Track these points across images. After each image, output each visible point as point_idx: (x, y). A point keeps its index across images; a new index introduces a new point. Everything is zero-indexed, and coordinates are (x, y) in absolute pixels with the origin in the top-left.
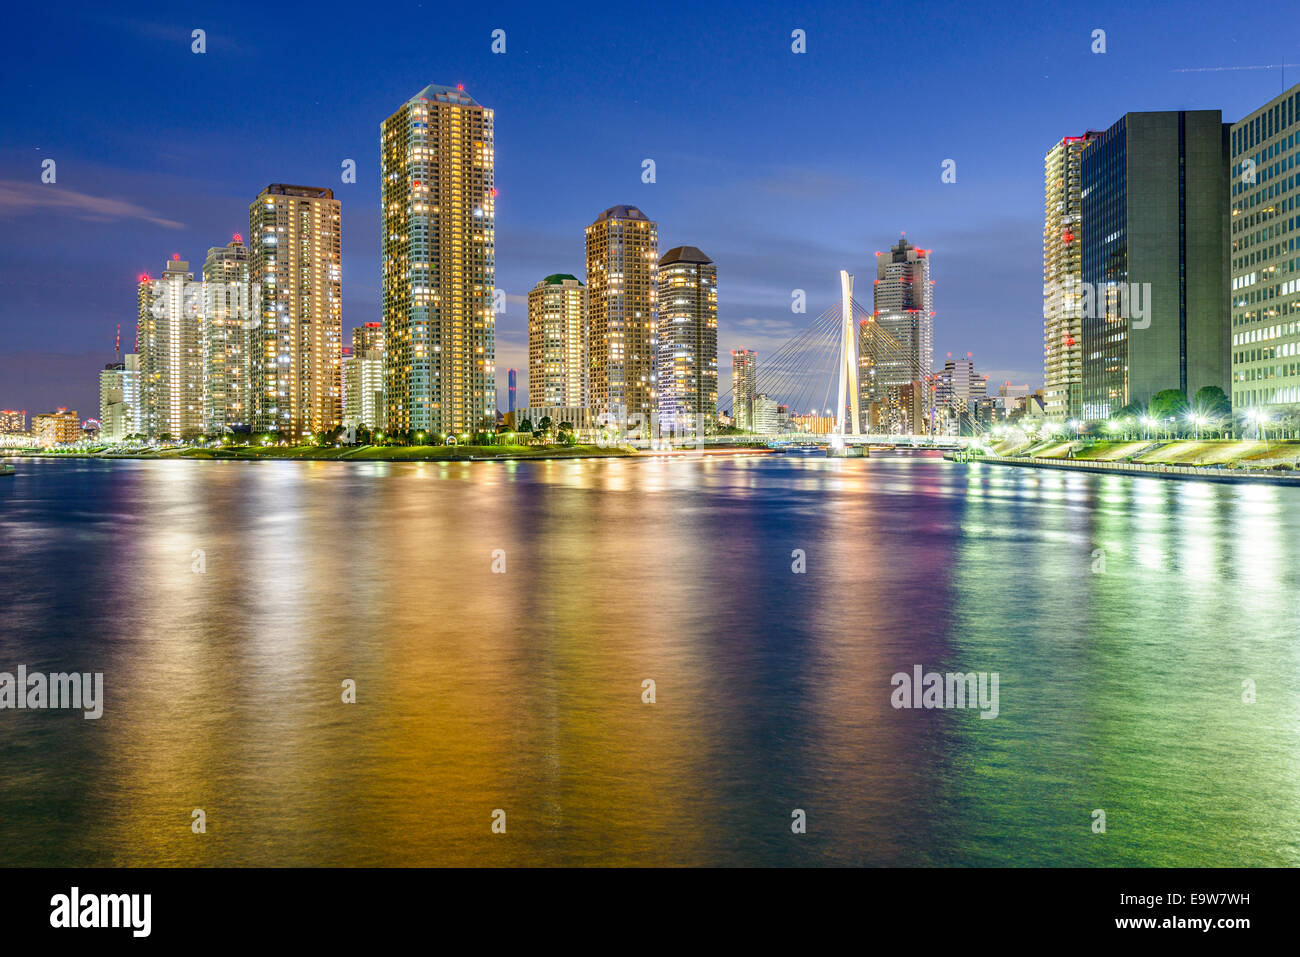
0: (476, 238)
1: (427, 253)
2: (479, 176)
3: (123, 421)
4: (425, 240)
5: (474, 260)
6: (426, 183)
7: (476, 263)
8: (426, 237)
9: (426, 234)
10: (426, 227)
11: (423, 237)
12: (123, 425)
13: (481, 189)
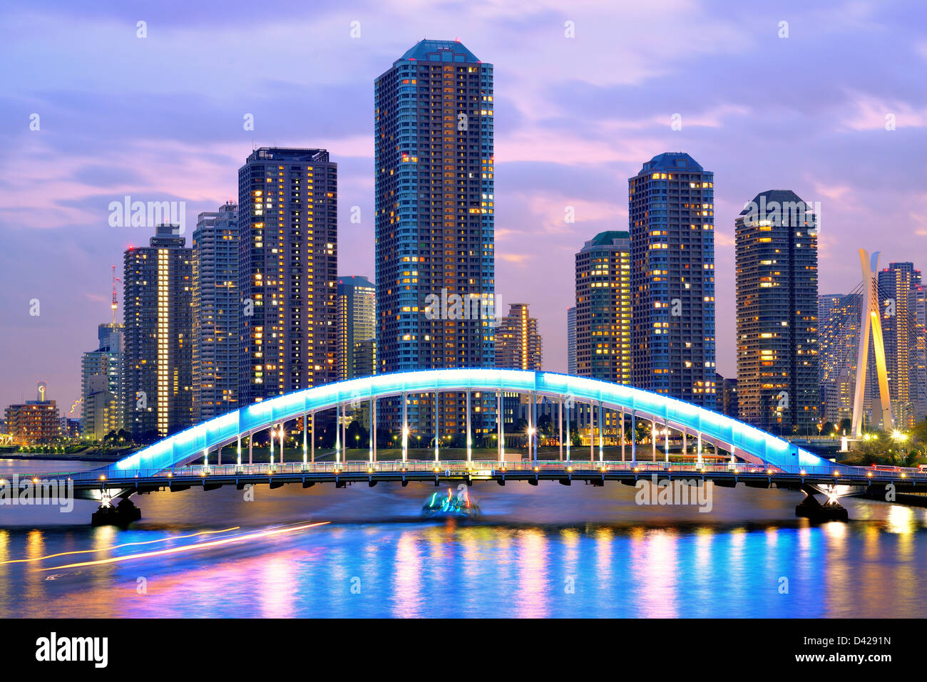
0: (472, 211)
1: (415, 231)
2: (476, 140)
3: (106, 415)
4: (414, 216)
5: (469, 235)
6: (415, 153)
7: (472, 238)
8: (415, 213)
9: (414, 209)
10: (415, 202)
11: (411, 213)
12: (106, 420)
13: (477, 154)
